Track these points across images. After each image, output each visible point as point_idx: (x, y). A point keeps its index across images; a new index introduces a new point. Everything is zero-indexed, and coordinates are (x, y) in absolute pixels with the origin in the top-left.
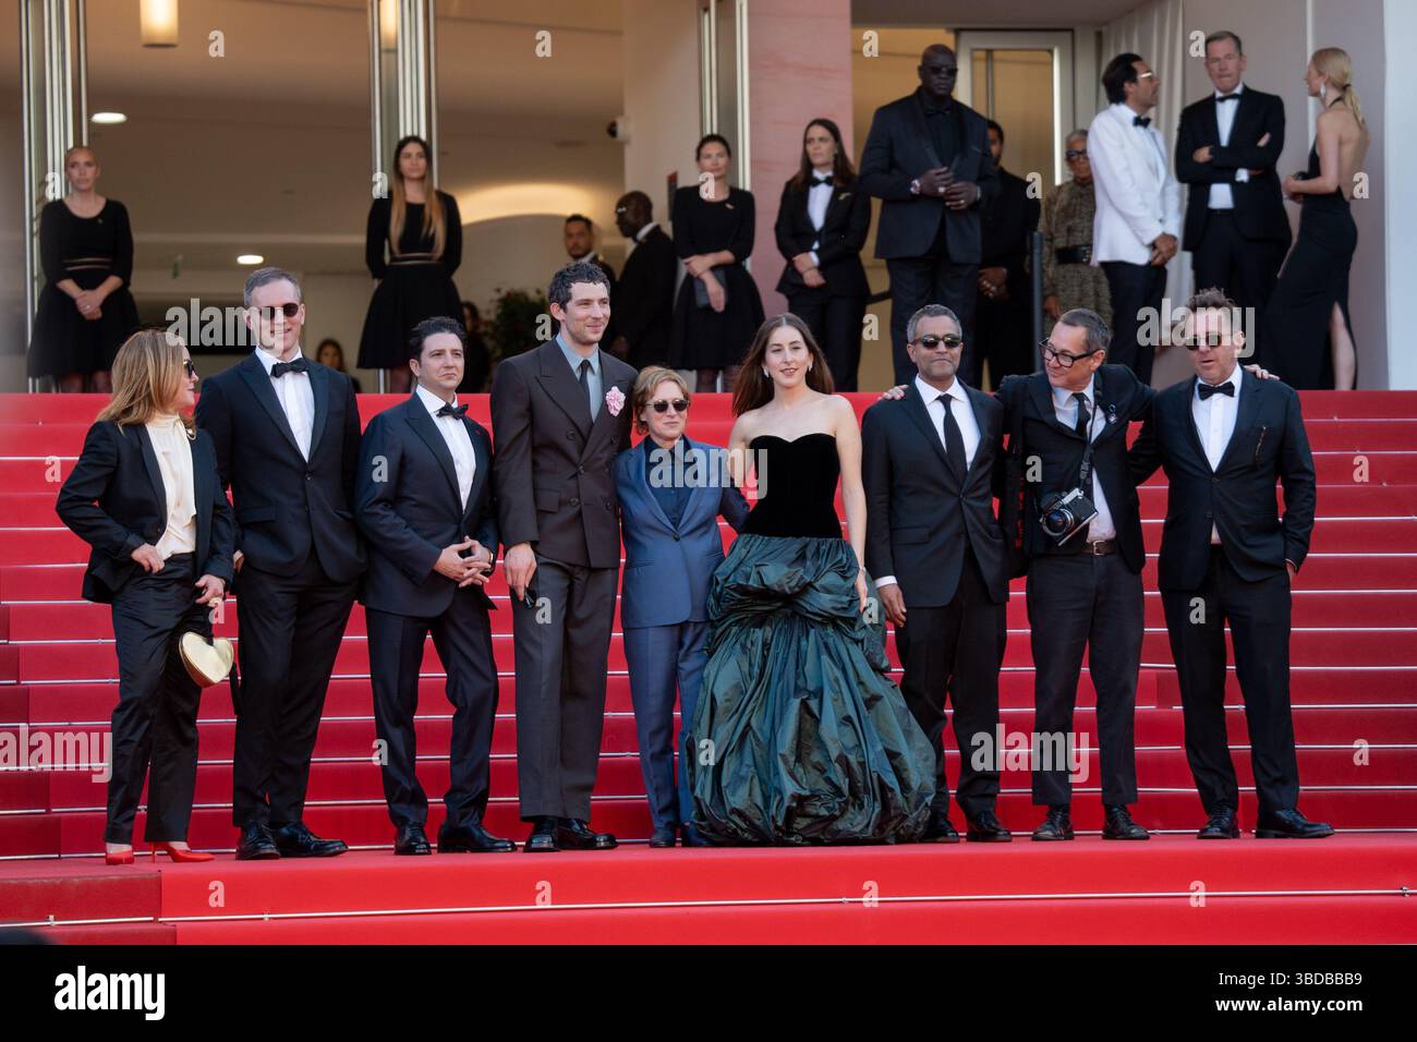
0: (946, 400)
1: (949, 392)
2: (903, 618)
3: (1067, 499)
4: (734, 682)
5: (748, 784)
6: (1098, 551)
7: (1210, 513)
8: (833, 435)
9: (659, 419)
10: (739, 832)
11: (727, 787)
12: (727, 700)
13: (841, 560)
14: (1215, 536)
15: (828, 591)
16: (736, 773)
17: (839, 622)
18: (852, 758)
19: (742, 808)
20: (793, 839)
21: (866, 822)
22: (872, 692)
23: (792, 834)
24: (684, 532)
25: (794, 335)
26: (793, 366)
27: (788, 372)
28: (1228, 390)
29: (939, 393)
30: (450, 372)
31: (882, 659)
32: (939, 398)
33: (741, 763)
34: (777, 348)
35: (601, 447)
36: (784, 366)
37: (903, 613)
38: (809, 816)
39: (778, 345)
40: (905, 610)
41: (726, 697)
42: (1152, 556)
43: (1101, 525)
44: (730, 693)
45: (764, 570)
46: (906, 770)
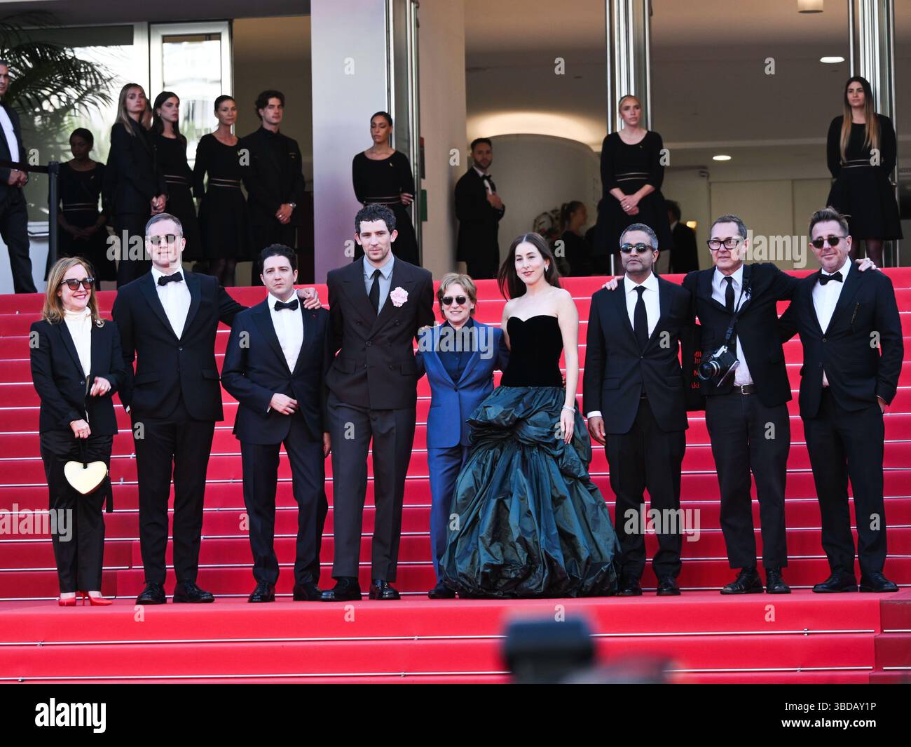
0: (640, 290)
1: (643, 284)
2: (604, 440)
3: (718, 355)
4: (469, 486)
5: (470, 557)
6: (744, 392)
7: (821, 364)
8: (555, 316)
9: (448, 309)
10: (466, 588)
11: (457, 558)
12: (463, 499)
13: (551, 403)
14: (825, 380)
15: (535, 425)
16: (466, 548)
17: (542, 445)
18: (529, 539)
19: (465, 573)
20: (496, 594)
21: (539, 583)
22: (561, 493)
23: (496, 590)
24: (462, 386)
25: (532, 248)
26: (530, 270)
27: (527, 274)
28: (838, 277)
29: (635, 285)
30: (279, 283)
31: (579, 471)
32: (636, 288)
33: (470, 542)
34: (519, 258)
35: (384, 328)
36: (524, 270)
37: (604, 437)
38: (506, 578)
39: (520, 256)
40: (604, 434)
41: (463, 497)
42: (795, 391)
43: (742, 375)
44: (466, 495)
45: (488, 409)
46: (579, 547)
